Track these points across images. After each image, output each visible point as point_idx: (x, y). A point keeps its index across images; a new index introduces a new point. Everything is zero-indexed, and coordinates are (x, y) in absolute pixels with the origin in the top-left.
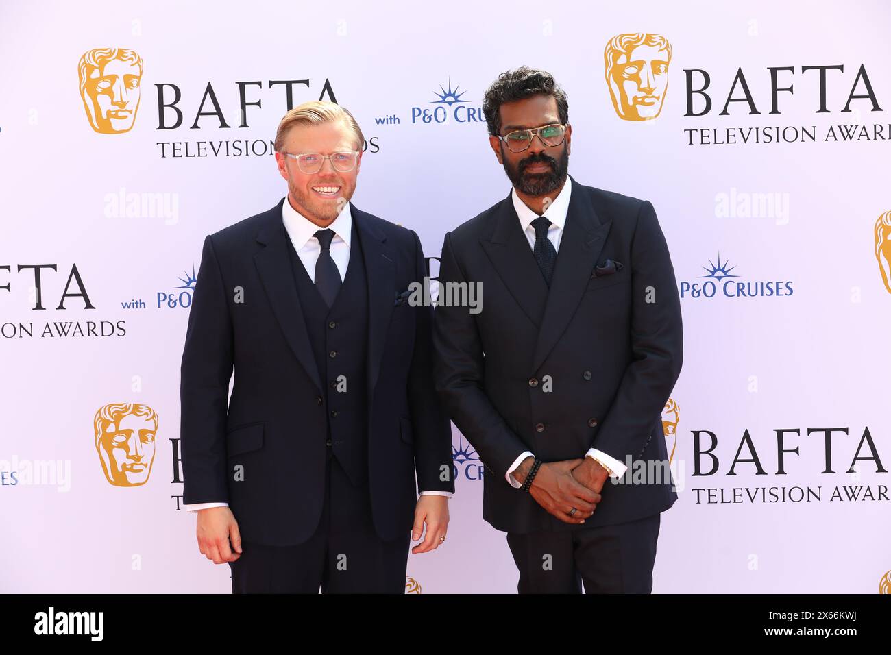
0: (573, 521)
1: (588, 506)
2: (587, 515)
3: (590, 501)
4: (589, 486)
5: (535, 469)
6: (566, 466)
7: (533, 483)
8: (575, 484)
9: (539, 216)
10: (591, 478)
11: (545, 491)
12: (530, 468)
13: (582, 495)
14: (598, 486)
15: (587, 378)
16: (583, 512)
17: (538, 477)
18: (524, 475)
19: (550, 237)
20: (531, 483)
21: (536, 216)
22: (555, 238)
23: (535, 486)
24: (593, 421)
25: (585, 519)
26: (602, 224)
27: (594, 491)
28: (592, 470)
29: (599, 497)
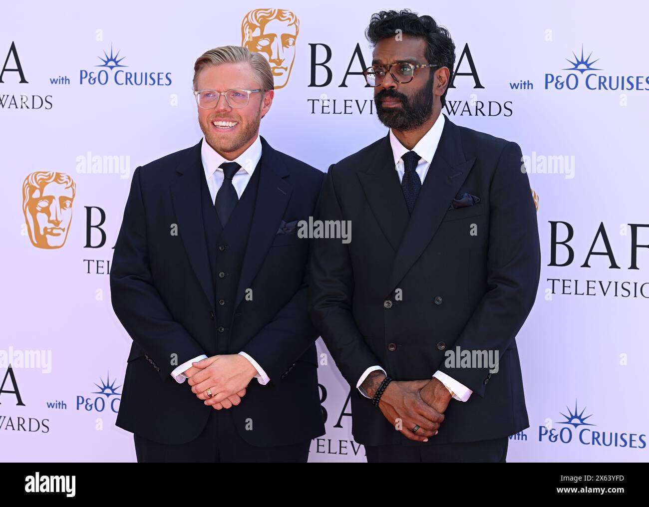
0: (416, 438)
1: (431, 425)
2: (429, 434)
3: (432, 420)
4: (433, 405)
5: (385, 384)
6: (414, 385)
7: (381, 398)
8: (419, 403)
9: (408, 151)
10: (435, 397)
11: (393, 408)
12: (380, 384)
13: (425, 413)
14: (441, 406)
15: (437, 303)
16: (426, 429)
17: (387, 392)
18: (374, 390)
19: (418, 170)
20: (380, 398)
21: (407, 151)
22: (422, 171)
23: (382, 401)
24: (441, 345)
25: (429, 438)
26: (467, 161)
27: (436, 410)
28: (436, 390)
29: (442, 417)
